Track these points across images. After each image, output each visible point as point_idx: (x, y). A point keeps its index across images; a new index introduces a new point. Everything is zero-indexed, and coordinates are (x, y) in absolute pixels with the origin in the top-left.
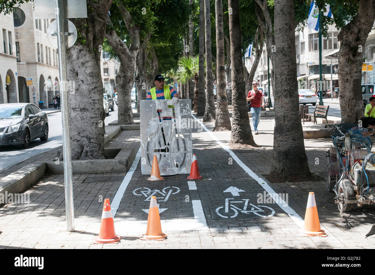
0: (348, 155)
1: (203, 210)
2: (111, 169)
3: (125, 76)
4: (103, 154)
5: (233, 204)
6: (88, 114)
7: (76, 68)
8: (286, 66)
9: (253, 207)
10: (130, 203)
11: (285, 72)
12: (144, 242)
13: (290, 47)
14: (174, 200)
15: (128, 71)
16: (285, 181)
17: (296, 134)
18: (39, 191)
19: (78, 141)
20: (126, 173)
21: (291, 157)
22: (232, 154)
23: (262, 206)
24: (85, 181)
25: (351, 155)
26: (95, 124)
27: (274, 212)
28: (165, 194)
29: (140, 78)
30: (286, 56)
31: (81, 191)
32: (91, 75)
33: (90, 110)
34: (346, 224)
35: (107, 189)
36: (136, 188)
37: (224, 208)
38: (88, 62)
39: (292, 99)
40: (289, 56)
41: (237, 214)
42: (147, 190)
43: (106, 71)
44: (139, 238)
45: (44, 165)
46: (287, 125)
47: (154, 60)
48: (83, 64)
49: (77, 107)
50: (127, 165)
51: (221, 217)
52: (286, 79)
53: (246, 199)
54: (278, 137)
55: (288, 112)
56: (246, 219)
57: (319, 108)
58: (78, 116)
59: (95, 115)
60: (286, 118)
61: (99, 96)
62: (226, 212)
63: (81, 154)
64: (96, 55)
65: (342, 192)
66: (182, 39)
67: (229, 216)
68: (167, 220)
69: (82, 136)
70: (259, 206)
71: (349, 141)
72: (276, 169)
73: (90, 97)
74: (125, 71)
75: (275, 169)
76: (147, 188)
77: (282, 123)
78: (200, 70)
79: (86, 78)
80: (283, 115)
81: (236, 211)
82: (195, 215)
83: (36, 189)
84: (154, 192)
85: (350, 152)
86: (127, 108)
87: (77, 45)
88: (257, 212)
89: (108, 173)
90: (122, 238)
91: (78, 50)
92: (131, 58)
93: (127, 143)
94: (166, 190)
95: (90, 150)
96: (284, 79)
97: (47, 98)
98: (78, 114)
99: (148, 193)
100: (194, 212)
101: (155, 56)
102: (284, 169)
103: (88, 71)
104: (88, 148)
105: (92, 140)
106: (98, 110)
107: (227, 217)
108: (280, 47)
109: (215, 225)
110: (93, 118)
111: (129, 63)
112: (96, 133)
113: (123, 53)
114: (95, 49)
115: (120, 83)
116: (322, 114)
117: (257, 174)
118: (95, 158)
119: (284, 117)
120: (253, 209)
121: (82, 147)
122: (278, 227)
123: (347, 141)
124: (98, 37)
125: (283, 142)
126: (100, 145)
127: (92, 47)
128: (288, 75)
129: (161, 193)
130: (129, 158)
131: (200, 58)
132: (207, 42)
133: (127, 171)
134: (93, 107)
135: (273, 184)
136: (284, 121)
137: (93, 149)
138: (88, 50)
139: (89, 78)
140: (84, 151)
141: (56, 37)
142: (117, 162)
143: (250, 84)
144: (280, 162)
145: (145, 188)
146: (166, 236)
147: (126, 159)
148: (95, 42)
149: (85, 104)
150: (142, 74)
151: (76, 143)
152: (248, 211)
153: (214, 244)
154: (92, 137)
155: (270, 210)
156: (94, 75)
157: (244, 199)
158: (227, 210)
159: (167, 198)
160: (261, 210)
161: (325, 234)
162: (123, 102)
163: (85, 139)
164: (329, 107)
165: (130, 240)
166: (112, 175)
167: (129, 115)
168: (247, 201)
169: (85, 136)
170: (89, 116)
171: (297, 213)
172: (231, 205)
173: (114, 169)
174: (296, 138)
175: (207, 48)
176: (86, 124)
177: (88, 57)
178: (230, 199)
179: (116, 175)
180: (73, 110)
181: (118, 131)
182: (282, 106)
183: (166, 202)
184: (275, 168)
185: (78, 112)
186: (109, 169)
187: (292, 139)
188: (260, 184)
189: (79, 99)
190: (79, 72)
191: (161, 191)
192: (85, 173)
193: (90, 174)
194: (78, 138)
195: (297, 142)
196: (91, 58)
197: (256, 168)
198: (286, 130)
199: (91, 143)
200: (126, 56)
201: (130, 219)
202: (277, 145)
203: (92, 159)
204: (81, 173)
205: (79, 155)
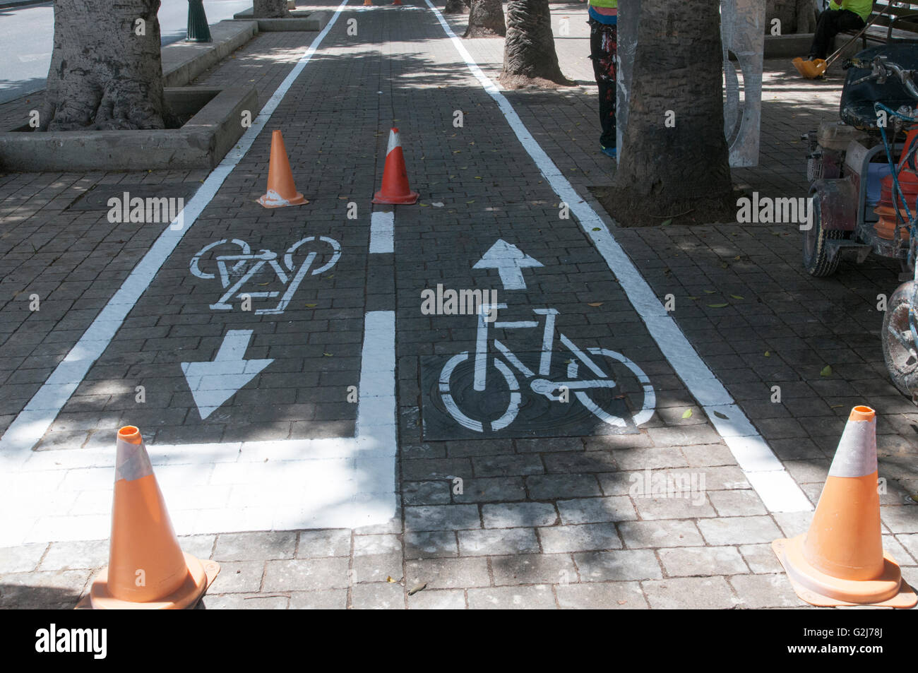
2: (167, 160)
4: (155, 112)
5: (505, 338)
9: (573, 356)
14: (308, 309)
16: (661, 221)
17: (704, 74)
19: (86, 73)
20: (210, 172)
21: (683, 148)
22: (506, 107)
23: (605, 352)
24: (79, 204)
26: (129, 26)
27: (650, 396)
28: (287, 272)
37: (470, 365)
41: (515, 399)
42: (240, 250)
46: (678, 45)
50: (211, 149)
51: (457, 425)
53: (547, 307)
54: (648, 82)
56: (550, 444)
60: (676, 23)
62: (477, 387)
63: (96, 109)
69: (95, 59)
70: (593, 352)
72: (634, 182)
75: (630, 180)
76: (242, 243)
77: (664, 37)
80: (667, 12)
81: (512, 380)
84: (256, 261)
88: (588, 392)
89: (161, 170)
94: (296, 254)
95: (121, 98)
99: (236, 267)
102: (660, 182)
104: (114, 95)
105: (123, 72)
107: (480, 426)
110: (121, 7)
112: (133, 50)
117: (573, 185)
120: (572, 369)
121: (98, 91)
125: (662, 99)
126: (147, 84)
129: (278, 269)
130: (224, 124)
133: (214, 165)
135: (627, 231)
136: (670, 33)
137: (128, 96)
140: (104, 102)
142: (182, 140)
144: (648, 161)
145: (237, 240)
147: (211, 132)
151: (80, 79)
152: (557, 385)
154: (124, 62)
155: (636, 378)
158: (480, 378)
159: (288, 296)
160: (601, 377)
163: (104, 67)
168: (551, 314)
169: (103, 59)
170: (108, 0)
171: (736, 402)
172: (497, 345)
173: (176, 161)
174: (701, 88)
176: (102, 24)
179: (178, 179)
184: (633, 176)
186: (160, 158)
187: (691, 92)
188: (586, 229)
191: (280, 260)
192: (95, 171)
193: (108, 172)
194: (86, 64)
195: (703, 99)
197: (569, 160)
198: (674, 61)
199: (120, 78)
202: (640, 109)
203: (121, 127)
204: (82, 171)
205: (91, 112)
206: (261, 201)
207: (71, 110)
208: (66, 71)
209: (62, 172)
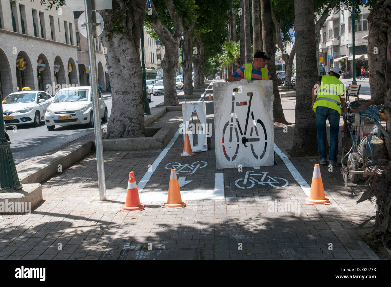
0: (358, 130)
1: (224, 182)
2: (149, 146)
3: (169, 61)
4: (143, 133)
5: (253, 176)
6: (129, 97)
7: (118, 55)
8: (305, 48)
9: (270, 178)
10: (160, 176)
11: (305, 54)
12: (165, 210)
13: (309, 30)
14: (200, 173)
15: (172, 56)
16: (305, 155)
18: (83, 166)
19: (121, 121)
20: (163, 150)
21: (311, 133)
23: (279, 178)
24: (125, 157)
25: (361, 130)
26: (136, 106)
27: (287, 184)
28: (193, 168)
29: (186, 63)
30: (306, 39)
31: (120, 166)
32: (131, 61)
33: (131, 93)
34: (351, 193)
35: (143, 164)
36: (168, 162)
37: (243, 180)
38: (128, 49)
39: (312, 79)
40: (309, 39)
41: (253, 184)
42: (178, 164)
43: (159, 57)
44: (161, 206)
45: (90, 143)
46: (307, 103)
47: (200, 45)
48: (124, 51)
49: (120, 90)
50: (163, 143)
51: (239, 188)
52: (306, 60)
55: (308, 91)
56: (260, 190)
57: (352, 87)
58: (120, 99)
59: (135, 97)
60: (306, 97)
61: (138, 80)
62: (244, 183)
63: (123, 133)
64: (135, 43)
65: (350, 164)
66: (227, 25)
67: (246, 187)
68: (189, 191)
69: (124, 117)
70: (275, 178)
71: (358, 117)
73: (131, 81)
74: (170, 57)
75: (296, 145)
76: (178, 163)
77: (303, 101)
78: (241, 53)
79: (127, 63)
80: (303, 94)
81: (253, 182)
82: (215, 186)
83: (82, 164)
84: (183, 166)
85: (359, 127)
86: (172, 90)
87: (118, 34)
88: (272, 183)
89: (147, 149)
90: (146, 206)
91: (119, 38)
92: (175, 44)
93: (170, 123)
94: (194, 165)
95: (132, 129)
96: (304, 61)
97: (105, 83)
98: (120, 96)
99: (178, 167)
100: (216, 183)
101: (201, 41)
102: (304, 144)
103: (129, 57)
104: (130, 128)
105: (133, 120)
106: (138, 93)
107: (244, 188)
108: (300, 31)
109: (231, 195)
110: (133, 100)
111: (173, 49)
112: (136, 113)
113: (167, 40)
114: (134, 38)
115: (165, 68)
116: (354, 92)
117: (281, 149)
118: (136, 136)
119: (304, 96)
120: (269, 180)
121: (125, 127)
122: (288, 196)
123: (357, 117)
124: (137, 26)
125: (303, 119)
126: (140, 124)
127: (132, 35)
128: (308, 57)
129: (190, 167)
130: (166, 136)
131: (241, 43)
132: (246, 27)
133: (164, 147)
134: (133, 90)
135: (293, 158)
136: (304, 100)
137: (135, 128)
138: (128, 38)
139: (129, 64)
140: (126, 130)
141: (86, 27)
142: (154, 140)
143: (290, 66)
144: (300, 138)
145: (177, 163)
146: (185, 204)
147: (163, 138)
148: (135, 31)
149: (126, 88)
150: (188, 59)
151: (119, 123)
152: (265, 183)
153: (227, 211)
154: (133, 117)
155: (285, 181)
156: (134, 61)
157: (264, 171)
158: (245, 182)
159: (194, 171)
160: (276, 181)
161: (329, 202)
162: (168, 85)
163: (127, 119)
164: (360, 86)
165: (153, 208)
166: (151, 152)
167: (174, 97)
168: (266, 173)
169: (127, 117)
170: (129, 98)
171: (308, 183)
172: (250, 177)
173: (152, 146)
175: (246, 33)
176: (127, 106)
177: (128, 45)
178: (251, 172)
179: (153, 151)
180: (115, 94)
181: (164, 112)
182: (302, 86)
183: (192, 175)
184: (296, 143)
185: (120, 95)
186: (147, 146)
187: (312, 117)
188: (281, 158)
189: (121, 83)
190: (120, 58)
191: (190, 166)
192: (126, 150)
193: (130, 150)
194: (121, 119)
196: (131, 45)
197: (281, 144)
198: (306, 108)
199: (132, 123)
200: (170, 43)
201: (157, 190)
203: (133, 137)
204: (123, 150)
205: (122, 134)
206: (182, 155)
207: (116, 133)
208: (115, 121)
209: (117, 151)
